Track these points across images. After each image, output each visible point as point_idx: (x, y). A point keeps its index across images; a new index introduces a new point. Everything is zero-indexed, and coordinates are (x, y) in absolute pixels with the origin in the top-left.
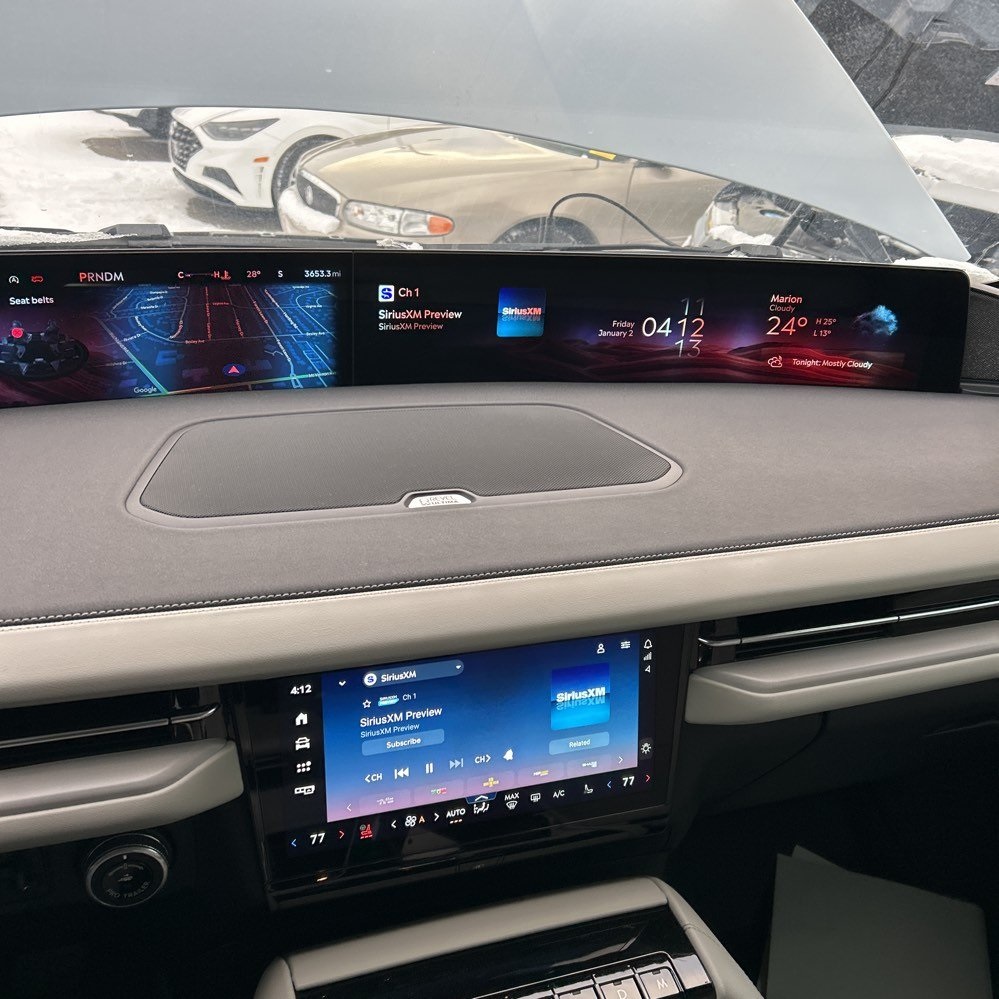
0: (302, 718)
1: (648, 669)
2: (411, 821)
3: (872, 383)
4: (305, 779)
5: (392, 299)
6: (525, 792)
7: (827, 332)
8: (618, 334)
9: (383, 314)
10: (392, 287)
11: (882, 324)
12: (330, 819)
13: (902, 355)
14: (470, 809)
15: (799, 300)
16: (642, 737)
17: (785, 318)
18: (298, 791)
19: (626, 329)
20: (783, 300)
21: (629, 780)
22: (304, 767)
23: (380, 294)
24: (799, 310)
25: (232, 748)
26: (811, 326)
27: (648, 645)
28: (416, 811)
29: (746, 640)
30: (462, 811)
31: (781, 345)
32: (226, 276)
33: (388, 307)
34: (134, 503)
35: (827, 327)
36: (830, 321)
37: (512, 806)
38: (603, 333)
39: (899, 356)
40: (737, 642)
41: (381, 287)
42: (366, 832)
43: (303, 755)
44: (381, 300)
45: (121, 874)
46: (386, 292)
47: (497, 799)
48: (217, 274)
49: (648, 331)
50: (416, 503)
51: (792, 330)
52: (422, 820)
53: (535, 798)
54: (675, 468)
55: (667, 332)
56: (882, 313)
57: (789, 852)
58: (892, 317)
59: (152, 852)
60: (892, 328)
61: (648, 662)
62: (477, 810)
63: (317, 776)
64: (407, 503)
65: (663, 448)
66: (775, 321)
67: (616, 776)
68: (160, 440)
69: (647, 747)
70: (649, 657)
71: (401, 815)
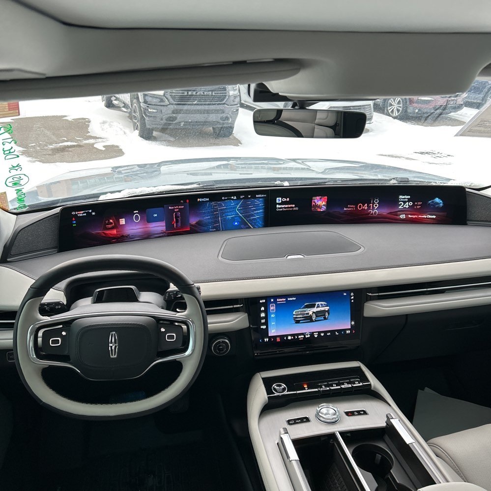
0: (263, 309)
1: (353, 301)
2: (289, 338)
3: (436, 222)
4: (263, 324)
5: (281, 202)
6: (319, 333)
7: (419, 207)
8: (350, 209)
9: (278, 206)
10: (281, 198)
11: (437, 203)
12: (269, 335)
13: (446, 213)
14: (305, 336)
15: (409, 197)
16: (352, 320)
17: (405, 202)
18: (262, 327)
19: (353, 208)
20: (404, 197)
21: (348, 332)
22: (263, 321)
23: (277, 200)
24: (409, 200)
25: (246, 314)
26: (414, 205)
27: (352, 294)
28: (291, 335)
29: (380, 294)
30: (303, 336)
31: (404, 211)
32: (235, 198)
33: (279, 204)
34: (220, 258)
35: (419, 205)
36: (420, 203)
37: (316, 336)
38: (345, 209)
39: (445, 214)
40: (378, 294)
41: (277, 199)
42: (278, 340)
43: (263, 318)
44: (277, 202)
45: (220, 346)
46: (279, 200)
47: (312, 334)
48: (232, 197)
49: (360, 208)
50: (289, 257)
51: (407, 207)
52: (292, 338)
53: (322, 334)
54: (362, 248)
55: (366, 208)
56: (437, 200)
57: (423, 389)
58: (441, 201)
59: (227, 341)
60: (441, 205)
61: (352, 299)
62: (307, 337)
63: (266, 324)
64: (287, 257)
65: (359, 243)
66: (401, 204)
67: (345, 330)
68: (222, 242)
69: (353, 323)
70: (353, 298)
71: (287, 336)
